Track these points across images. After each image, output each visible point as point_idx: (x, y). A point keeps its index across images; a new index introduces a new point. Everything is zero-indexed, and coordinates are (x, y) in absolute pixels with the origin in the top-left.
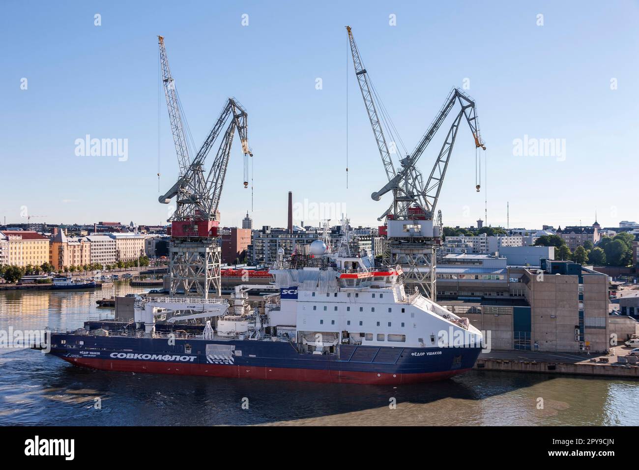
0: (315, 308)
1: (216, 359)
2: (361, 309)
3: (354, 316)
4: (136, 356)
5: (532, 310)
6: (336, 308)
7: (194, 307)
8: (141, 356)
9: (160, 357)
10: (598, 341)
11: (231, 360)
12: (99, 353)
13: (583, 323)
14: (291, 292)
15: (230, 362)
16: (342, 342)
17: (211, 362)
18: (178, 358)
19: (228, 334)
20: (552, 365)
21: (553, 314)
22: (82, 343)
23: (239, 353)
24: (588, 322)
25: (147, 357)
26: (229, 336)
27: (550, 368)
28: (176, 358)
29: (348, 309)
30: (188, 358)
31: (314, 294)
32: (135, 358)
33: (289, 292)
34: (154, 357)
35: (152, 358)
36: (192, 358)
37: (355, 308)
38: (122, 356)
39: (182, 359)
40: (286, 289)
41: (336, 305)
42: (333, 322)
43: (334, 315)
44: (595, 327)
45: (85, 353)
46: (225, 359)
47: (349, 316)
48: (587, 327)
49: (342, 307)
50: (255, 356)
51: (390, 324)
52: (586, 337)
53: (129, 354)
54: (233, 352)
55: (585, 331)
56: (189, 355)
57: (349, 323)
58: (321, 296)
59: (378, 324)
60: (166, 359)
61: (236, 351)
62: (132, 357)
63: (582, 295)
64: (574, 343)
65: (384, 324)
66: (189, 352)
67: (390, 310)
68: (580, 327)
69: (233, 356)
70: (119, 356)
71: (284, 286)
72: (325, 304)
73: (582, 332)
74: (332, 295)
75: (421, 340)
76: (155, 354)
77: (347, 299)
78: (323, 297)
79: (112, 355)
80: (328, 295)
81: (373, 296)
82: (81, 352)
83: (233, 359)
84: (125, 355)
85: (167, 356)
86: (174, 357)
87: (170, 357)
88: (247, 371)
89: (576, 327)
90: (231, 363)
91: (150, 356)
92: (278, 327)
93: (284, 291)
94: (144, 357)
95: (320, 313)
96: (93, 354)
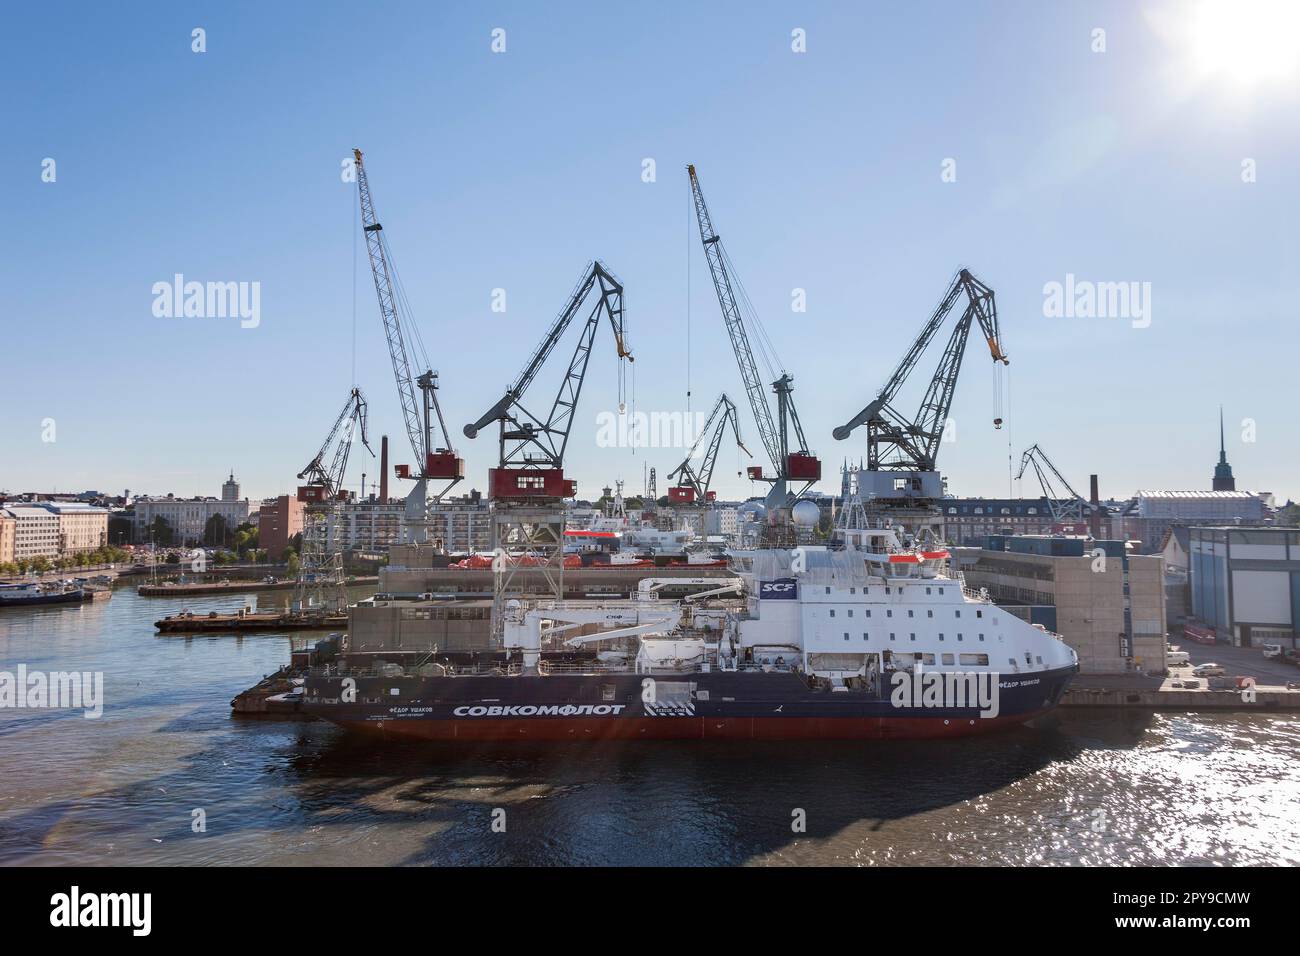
0: (832, 613)
1: (661, 707)
2: (911, 613)
3: (900, 624)
4: (507, 710)
5: (1058, 611)
6: (868, 613)
7: (620, 617)
8: (517, 710)
9: (555, 710)
10: (1151, 655)
11: (689, 708)
12: (430, 710)
13: (1131, 630)
14: (778, 588)
15: (688, 711)
16: (885, 669)
17: (653, 714)
18: (590, 709)
19: (662, 663)
20: (1132, 694)
21: (1088, 616)
22: (395, 692)
23: (704, 696)
24: (1137, 628)
25: (528, 710)
26: (665, 666)
27: (1130, 699)
28: (586, 709)
29: (889, 613)
30: (608, 709)
31: (828, 590)
32: (505, 713)
33: (775, 588)
34: (544, 709)
35: (540, 713)
36: (617, 709)
37: (900, 612)
38: (478, 711)
39: (596, 710)
40: (768, 583)
41: (868, 607)
42: (866, 636)
43: (866, 625)
44: (1147, 635)
45: (401, 711)
46: (679, 707)
47: (891, 625)
48: (1136, 635)
49: (879, 611)
50: (733, 699)
51: (960, 637)
52: (1137, 651)
53: (492, 708)
54: (694, 693)
55: (1133, 639)
56: (609, 703)
57: (892, 637)
58: (840, 594)
59: (941, 637)
60: (566, 714)
61: (698, 693)
62: (499, 713)
63: (1128, 588)
64: (1118, 659)
65: (951, 637)
66: (610, 697)
67: (958, 614)
68: (1127, 634)
69: (694, 701)
70: (472, 712)
71: (767, 578)
72: (851, 607)
73: (1130, 643)
74: (859, 591)
75: (1012, 662)
76: (543, 705)
77: (885, 597)
78: (846, 595)
79: (457, 712)
80: (853, 591)
81: (929, 591)
82: (391, 710)
83: (693, 707)
84: (484, 710)
85: (569, 706)
86: (581, 709)
87: (574, 709)
88: (719, 726)
89: (1121, 635)
90: (690, 714)
91: (534, 709)
92: (755, 648)
93: (766, 586)
94: (522, 711)
95: (842, 622)
96: (418, 712)
